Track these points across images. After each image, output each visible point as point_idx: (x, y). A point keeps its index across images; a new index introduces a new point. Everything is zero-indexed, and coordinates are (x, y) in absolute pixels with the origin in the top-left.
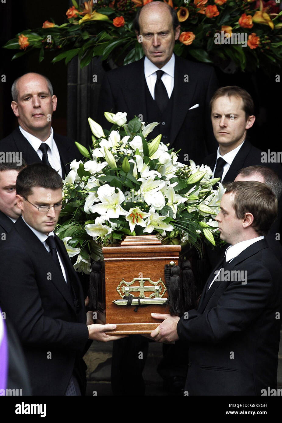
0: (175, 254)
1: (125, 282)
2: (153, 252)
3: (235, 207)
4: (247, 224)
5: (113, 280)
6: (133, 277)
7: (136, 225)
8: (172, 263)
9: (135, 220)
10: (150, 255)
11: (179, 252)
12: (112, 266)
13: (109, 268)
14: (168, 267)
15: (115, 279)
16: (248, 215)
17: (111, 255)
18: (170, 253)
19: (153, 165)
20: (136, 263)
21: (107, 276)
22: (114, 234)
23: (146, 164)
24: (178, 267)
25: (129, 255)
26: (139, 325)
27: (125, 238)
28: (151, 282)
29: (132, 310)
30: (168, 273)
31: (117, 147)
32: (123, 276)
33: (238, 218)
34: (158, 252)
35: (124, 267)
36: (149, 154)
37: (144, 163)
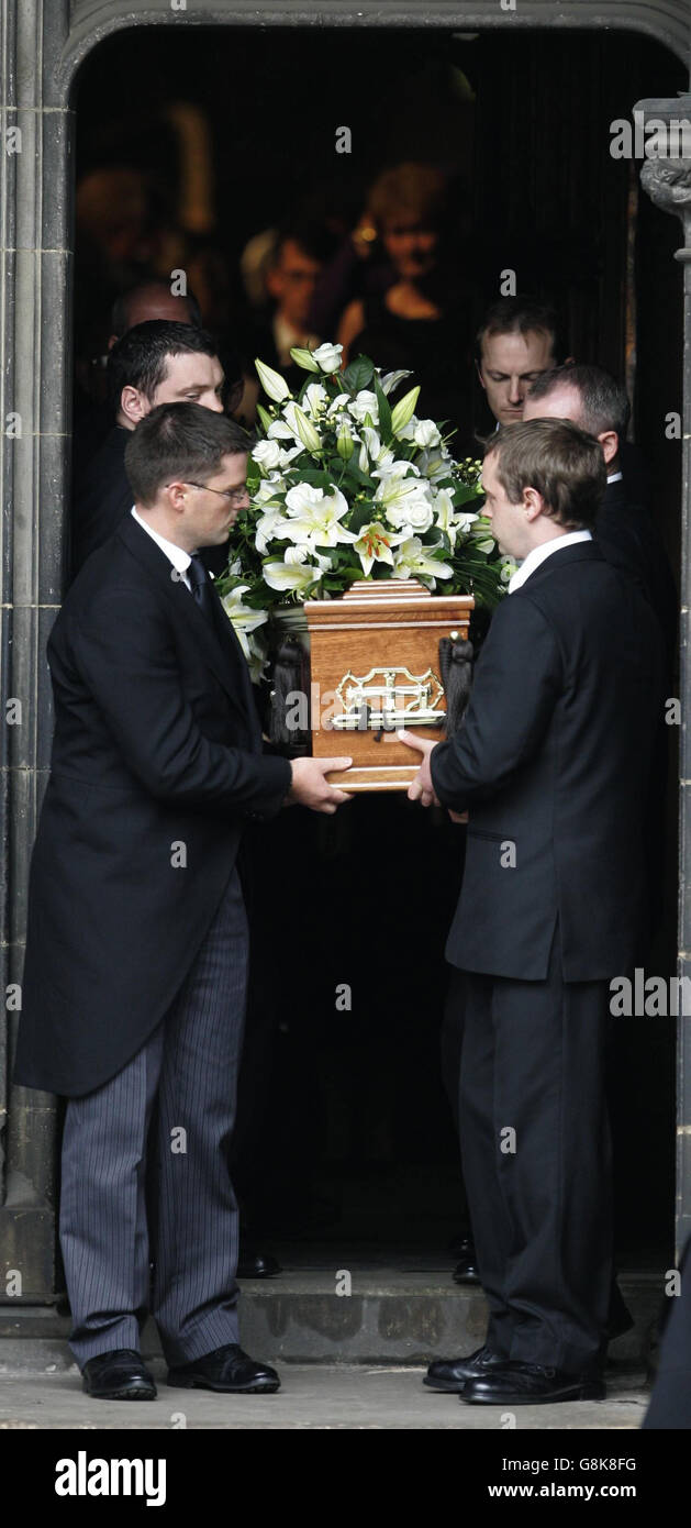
0: (462, 614)
1: (353, 678)
2: (413, 612)
3: (502, 481)
4: (533, 511)
5: (328, 673)
6: (371, 667)
7: (376, 561)
8: (454, 635)
9: (373, 552)
10: (408, 616)
11: (471, 611)
12: (325, 642)
13: (319, 647)
14: (447, 644)
15: (334, 671)
16: (528, 493)
17: (323, 619)
18: (451, 612)
19: (403, 450)
20: (378, 634)
21: (316, 664)
22: (326, 582)
23: (386, 445)
24: (470, 645)
25: (363, 619)
26: (386, 772)
27: (351, 585)
28: (411, 678)
29: (369, 738)
30: (448, 657)
31: (321, 412)
32: (349, 664)
33: (513, 503)
34: (425, 611)
35: (351, 644)
36: (394, 427)
37: (381, 444)
